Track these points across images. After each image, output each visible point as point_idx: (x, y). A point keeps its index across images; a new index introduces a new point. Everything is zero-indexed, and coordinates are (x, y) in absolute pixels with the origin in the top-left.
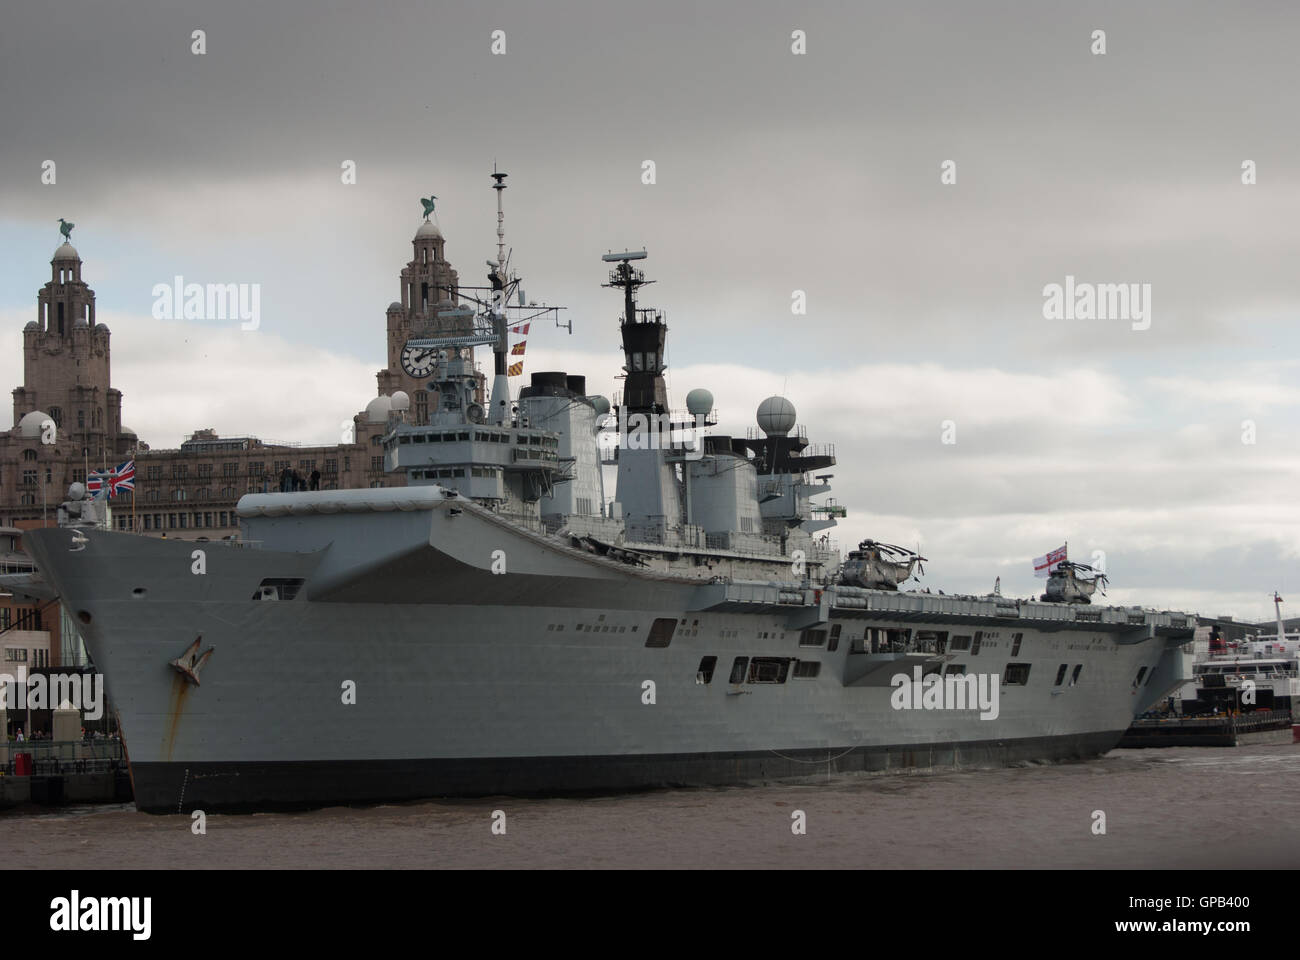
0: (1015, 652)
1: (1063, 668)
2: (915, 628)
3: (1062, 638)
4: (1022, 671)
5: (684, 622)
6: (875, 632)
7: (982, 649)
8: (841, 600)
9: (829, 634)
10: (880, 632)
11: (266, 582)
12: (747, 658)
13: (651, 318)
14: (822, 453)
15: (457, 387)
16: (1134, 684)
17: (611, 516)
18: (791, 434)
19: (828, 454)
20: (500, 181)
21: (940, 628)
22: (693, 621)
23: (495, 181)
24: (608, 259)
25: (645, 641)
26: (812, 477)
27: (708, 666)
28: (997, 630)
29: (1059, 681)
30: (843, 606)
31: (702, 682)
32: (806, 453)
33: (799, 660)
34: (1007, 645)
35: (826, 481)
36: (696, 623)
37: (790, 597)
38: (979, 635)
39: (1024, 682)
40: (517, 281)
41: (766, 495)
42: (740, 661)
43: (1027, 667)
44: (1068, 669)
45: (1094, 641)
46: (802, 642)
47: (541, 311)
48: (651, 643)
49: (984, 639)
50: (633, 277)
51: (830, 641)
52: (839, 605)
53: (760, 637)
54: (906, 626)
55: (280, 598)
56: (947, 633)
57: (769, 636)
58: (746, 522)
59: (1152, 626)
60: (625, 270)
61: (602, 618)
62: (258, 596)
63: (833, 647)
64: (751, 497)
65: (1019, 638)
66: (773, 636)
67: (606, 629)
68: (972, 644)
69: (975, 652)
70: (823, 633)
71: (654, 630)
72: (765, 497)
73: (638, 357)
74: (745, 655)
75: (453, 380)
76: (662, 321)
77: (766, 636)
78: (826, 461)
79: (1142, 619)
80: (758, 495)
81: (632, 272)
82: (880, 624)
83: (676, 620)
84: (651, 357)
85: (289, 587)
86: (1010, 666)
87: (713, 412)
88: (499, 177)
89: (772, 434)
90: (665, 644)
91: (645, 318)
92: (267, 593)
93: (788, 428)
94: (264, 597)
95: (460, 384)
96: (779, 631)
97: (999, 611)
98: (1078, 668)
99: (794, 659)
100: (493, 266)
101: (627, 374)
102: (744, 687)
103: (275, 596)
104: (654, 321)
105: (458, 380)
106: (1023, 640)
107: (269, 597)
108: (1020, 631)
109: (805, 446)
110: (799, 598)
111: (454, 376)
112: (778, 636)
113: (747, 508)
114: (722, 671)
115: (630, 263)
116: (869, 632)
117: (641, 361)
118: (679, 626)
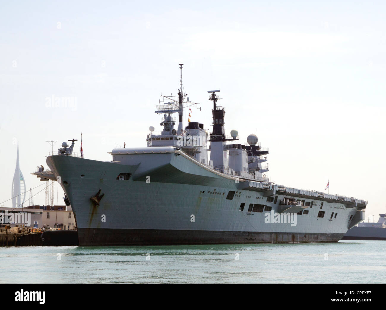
0: (321, 208)
1: (333, 213)
2: (297, 198)
3: (333, 204)
4: (322, 214)
5: (237, 192)
6: (286, 199)
7: (313, 206)
8: (279, 189)
9: (274, 199)
10: (287, 200)
11: (121, 174)
12: (253, 204)
13: (221, 109)
14: (265, 151)
15: (169, 124)
16: (349, 220)
17: (210, 164)
18: (257, 145)
19: (267, 151)
20: (181, 66)
21: (303, 199)
22: (239, 192)
23: (180, 66)
24: (209, 92)
25: (226, 197)
26: (262, 157)
27: (243, 205)
28: (317, 201)
29: (331, 217)
30: (280, 190)
31: (241, 210)
32: (261, 150)
33: (266, 206)
34: (319, 206)
35: (266, 158)
36: (240, 193)
37: (266, 187)
38: (312, 202)
39: (323, 217)
40: (186, 95)
41: (250, 161)
42: (251, 205)
43: (324, 212)
44: (334, 214)
45: (341, 206)
46: (267, 201)
47: (192, 104)
48: (228, 198)
49: (314, 204)
50: (216, 97)
51: (275, 201)
52: (278, 190)
53: (257, 198)
54: (295, 198)
55: (125, 179)
56: (304, 201)
57: (259, 198)
58: (245, 168)
59: (357, 203)
60: (214, 95)
61: (215, 190)
62: (118, 178)
63: (275, 203)
64: (246, 162)
65: (322, 204)
66: (260, 198)
67: (216, 193)
68: (310, 205)
69: (311, 207)
70: (273, 198)
71: (229, 194)
72: (250, 162)
73: (217, 120)
74: (252, 203)
75: (168, 122)
76: (224, 110)
77: (258, 198)
78: (266, 153)
79: (354, 200)
80: (248, 161)
81: (215, 96)
82: (288, 197)
83: (235, 192)
84: (221, 120)
85: (127, 176)
86: (320, 212)
87: (238, 136)
88: (181, 65)
89: (251, 145)
90: (231, 199)
91: (219, 109)
92: (121, 177)
93: (256, 143)
94: (120, 179)
95: (170, 123)
96: (261, 197)
97: (319, 195)
98: (336, 214)
99: (265, 205)
100: (179, 91)
101: (213, 125)
102: (252, 213)
103: (123, 179)
104: (222, 110)
105: (169, 122)
106: (323, 205)
107: (121, 179)
108: (323, 202)
109: (261, 148)
110: (268, 187)
111: (168, 121)
112: (261, 198)
113: (245, 165)
114: (246, 207)
115: (215, 93)
116: (284, 199)
117: (218, 121)
118: (235, 194)
